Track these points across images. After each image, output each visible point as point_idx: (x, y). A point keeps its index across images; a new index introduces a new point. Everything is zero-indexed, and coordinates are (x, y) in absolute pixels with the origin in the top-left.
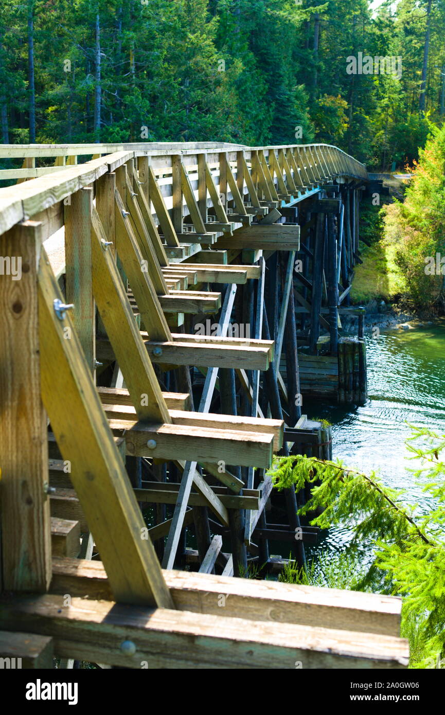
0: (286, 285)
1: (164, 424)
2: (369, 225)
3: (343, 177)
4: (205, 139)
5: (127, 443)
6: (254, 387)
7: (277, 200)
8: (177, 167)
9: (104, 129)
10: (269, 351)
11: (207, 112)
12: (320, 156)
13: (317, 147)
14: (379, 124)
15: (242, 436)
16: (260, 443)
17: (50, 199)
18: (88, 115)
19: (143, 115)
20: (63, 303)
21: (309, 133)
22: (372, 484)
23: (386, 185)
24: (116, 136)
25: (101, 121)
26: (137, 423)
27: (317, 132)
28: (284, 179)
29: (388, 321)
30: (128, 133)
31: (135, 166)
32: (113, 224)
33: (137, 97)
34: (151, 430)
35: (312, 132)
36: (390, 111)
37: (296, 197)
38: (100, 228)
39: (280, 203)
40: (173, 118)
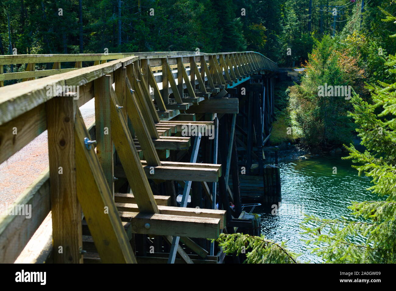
0: (231, 134)
1: (155, 214)
2: (280, 98)
3: (264, 70)
4: (183, 50)
5: (132, 226)
6: (213, 195)
7: (224, 84)
8: (165, 65)
9: (123, 45)
10: (218, 171)
11: (184, 34)
12: (250, 58)
13: (248, 53)
14: (284, 40)
15: (201, 220)
16: (212, 224)
17: (83, 80)
18: (114, 37)
19: (146, 37)
20: (90, 140)
21: (244, 45)
22: (282, 249)
23: (289, 75)
24: (131, 49)
25: (122, 40)
26: (138, 214)
27: (248, 45)
28: (229, 72)
29: (292, 154)
30: (138, 47)
31: (139, 64)
32: (125, 97)
33: (142, 26)
34: (147, 218)
35: (245, 45)
36: (291, 32)
37: (236, 82)
38: (115, 99)
39: (226, 86)
40: (164, 38)
